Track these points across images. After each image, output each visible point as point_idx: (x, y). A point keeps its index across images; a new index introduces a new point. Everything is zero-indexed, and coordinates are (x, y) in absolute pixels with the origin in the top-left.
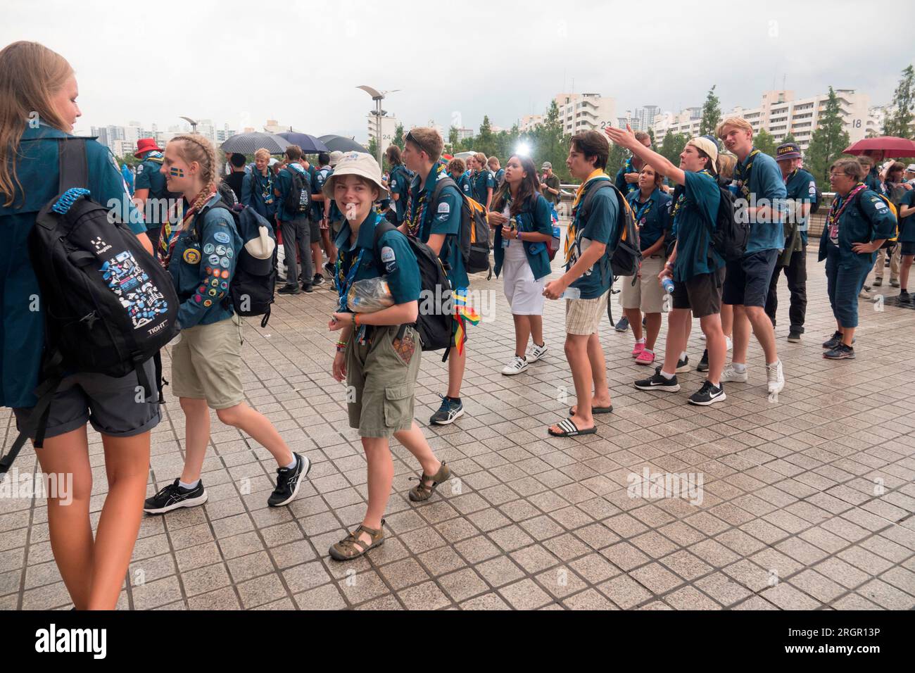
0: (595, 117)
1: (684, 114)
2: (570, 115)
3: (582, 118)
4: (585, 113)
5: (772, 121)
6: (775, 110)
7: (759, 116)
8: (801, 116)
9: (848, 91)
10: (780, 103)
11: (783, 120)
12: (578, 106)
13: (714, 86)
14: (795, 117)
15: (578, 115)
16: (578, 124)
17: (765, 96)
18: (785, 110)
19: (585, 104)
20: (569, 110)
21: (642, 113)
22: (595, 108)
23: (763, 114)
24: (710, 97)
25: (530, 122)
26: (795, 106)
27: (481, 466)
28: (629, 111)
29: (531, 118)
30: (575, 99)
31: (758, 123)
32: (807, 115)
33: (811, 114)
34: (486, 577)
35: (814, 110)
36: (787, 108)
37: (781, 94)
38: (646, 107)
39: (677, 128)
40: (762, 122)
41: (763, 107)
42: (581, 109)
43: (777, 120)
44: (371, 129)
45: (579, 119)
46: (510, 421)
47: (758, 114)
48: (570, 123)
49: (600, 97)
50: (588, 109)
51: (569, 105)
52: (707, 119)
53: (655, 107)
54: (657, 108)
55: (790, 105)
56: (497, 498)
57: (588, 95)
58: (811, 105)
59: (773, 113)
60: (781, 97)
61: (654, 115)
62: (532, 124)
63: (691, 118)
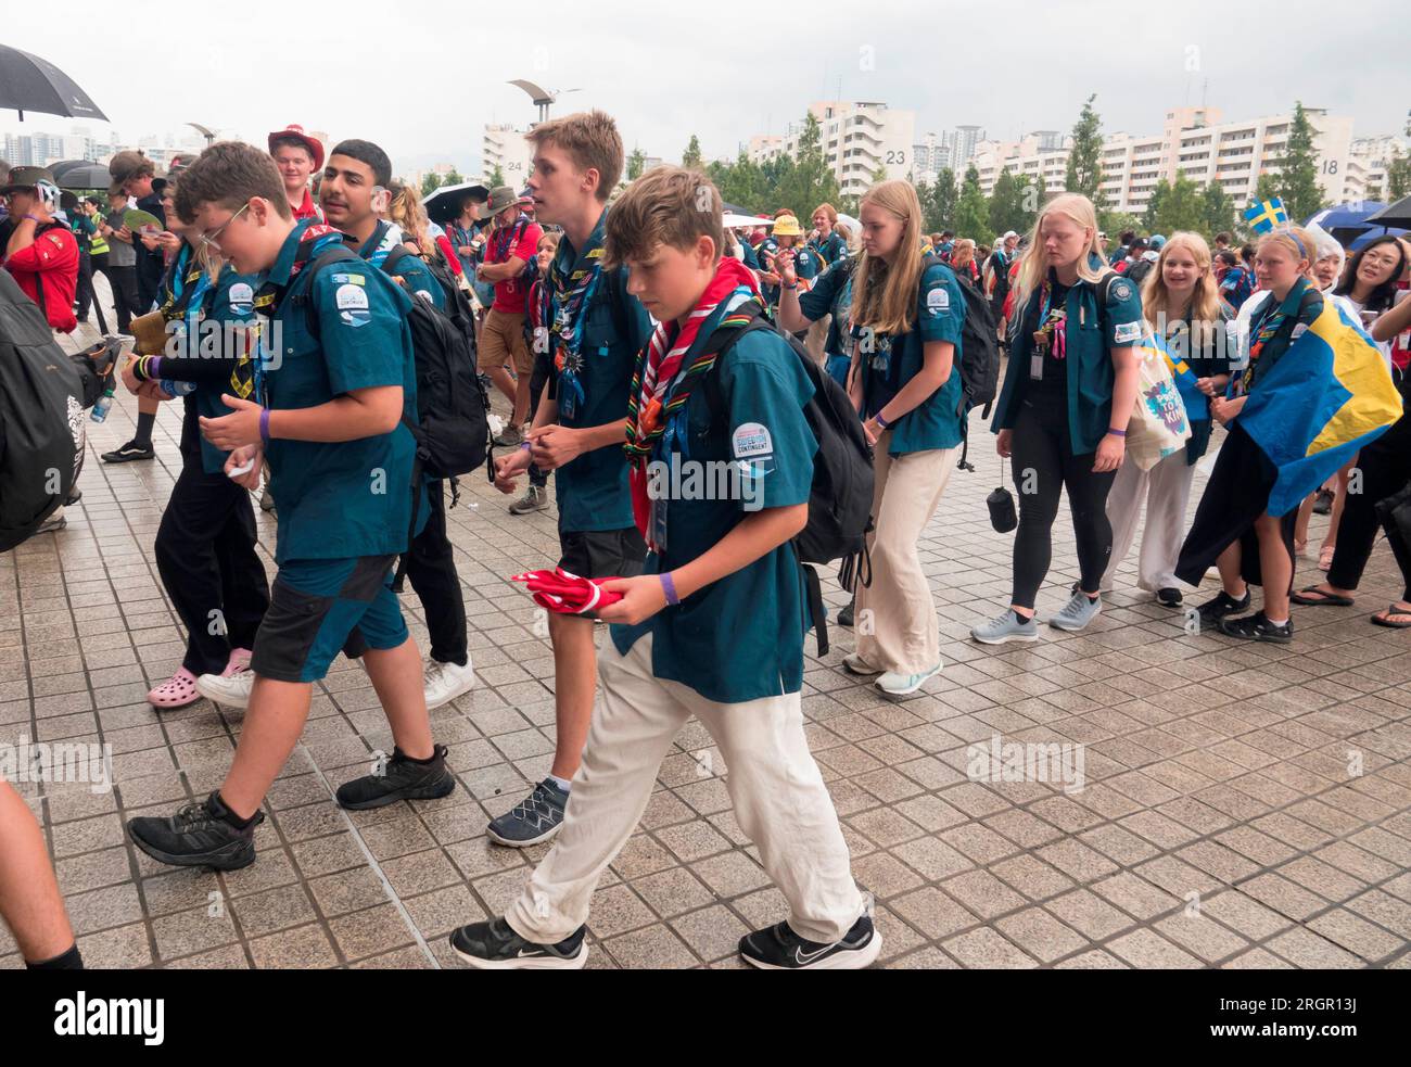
0: (877, 143)
1: (1027, 141)
2: (832, 138)
3: (855, 144)
4: (860, 136)
5: (1183, 158)
6: (1189, 140)
7: (1159, 149)
8: (1234, 152)
9: (1316, 110)
10: (1197, 127)
11: (1201, 157)
12: (847, 123)
13: (1094, 96)
14: (1223, 153)
15: (848, 139)
16: (847, 154)
17: (1171, 116)
18: (1204, 140)
19: (860, 120)
20: (832, 130)
21: (954, 138)
22: (878, 127)
23: (1168, 146)
24: (1085, 115)
25: (763, 148)
26: (1223, 134)
27: (959, 738)
28: (932, 135)
29: (764, 141)
30: (843, 111)
31: (1157, 160)
32: (1243, 150)
33: (1251, 149)
34: (1072, 924)
35: (1256, 142)
36: (1208, 138)
37: (1199, 113)
38: (959, 127)
39: (1016, 166)
40: (1165, 160)
41: (1168, 134)
42: (854, 129)
43: (1191, 157)
44: (488, 151)
45: (850, 146)
46: (964, 663)
47: (1158, 146)
48: (832, 152)
49: (886, 108)
50: (864, 128)
51: (832, 122)
52: (1079, 151)
53: (978, 128)
54: (980, 132)
55: (1214, 131)
56: (1017, 793)
57: (865, 104)
58: (1252, 132)
59: (1184, 145)
60: (1199, 118)
61: (975, 142)
62: (766, 151)
63: (1040, 150)
